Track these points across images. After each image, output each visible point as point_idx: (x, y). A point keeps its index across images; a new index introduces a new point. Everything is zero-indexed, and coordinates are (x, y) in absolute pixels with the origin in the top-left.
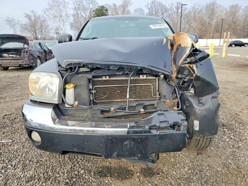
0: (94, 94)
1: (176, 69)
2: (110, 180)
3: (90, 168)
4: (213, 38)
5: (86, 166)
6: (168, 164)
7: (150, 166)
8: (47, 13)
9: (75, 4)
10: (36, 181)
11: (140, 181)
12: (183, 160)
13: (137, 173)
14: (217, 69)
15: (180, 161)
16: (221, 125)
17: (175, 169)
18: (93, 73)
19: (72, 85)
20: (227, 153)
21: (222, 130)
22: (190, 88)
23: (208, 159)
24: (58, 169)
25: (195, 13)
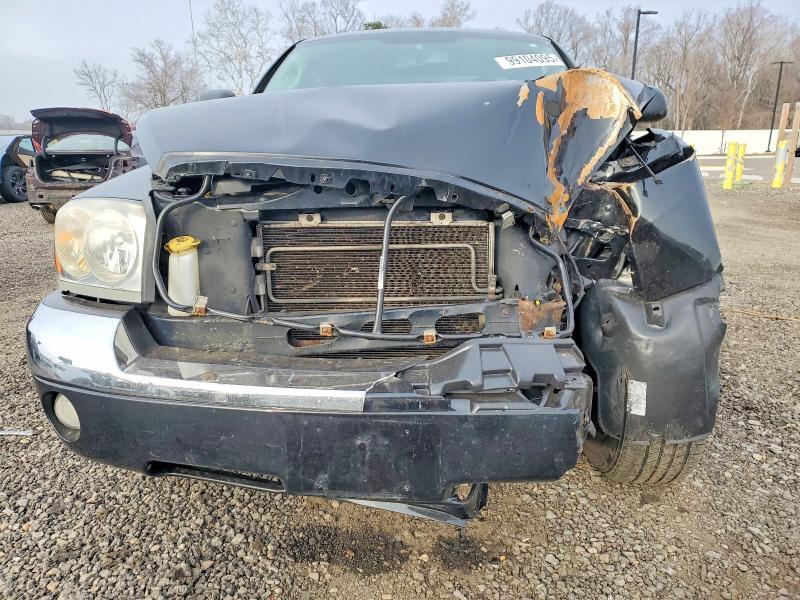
0: (269, 273)
1: (566, 197)
2: (325, 571)
3: (267, 528)
4: (744, 126)
5: (252, 524)
6: (532, 528)
7: (471, 532)
8: (201, 49)
9: (291, 17)
10: (80, 562)
11: (426, 580)
12: (588, 517)
13: (421, 554)
14: (750, 226)
15: (576, 519)
16: (739, 408)
17: (555, 548)
18: (262, 199)
19: (189, 241)
20: (749, 500)
21: (741, 423)
22: (618, 267)
23: (678, 519)
24: (160, 525)
25: (686, 43)
